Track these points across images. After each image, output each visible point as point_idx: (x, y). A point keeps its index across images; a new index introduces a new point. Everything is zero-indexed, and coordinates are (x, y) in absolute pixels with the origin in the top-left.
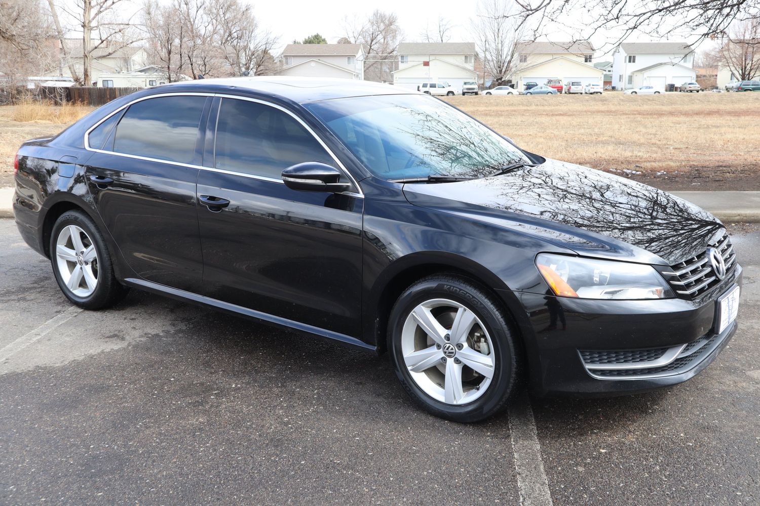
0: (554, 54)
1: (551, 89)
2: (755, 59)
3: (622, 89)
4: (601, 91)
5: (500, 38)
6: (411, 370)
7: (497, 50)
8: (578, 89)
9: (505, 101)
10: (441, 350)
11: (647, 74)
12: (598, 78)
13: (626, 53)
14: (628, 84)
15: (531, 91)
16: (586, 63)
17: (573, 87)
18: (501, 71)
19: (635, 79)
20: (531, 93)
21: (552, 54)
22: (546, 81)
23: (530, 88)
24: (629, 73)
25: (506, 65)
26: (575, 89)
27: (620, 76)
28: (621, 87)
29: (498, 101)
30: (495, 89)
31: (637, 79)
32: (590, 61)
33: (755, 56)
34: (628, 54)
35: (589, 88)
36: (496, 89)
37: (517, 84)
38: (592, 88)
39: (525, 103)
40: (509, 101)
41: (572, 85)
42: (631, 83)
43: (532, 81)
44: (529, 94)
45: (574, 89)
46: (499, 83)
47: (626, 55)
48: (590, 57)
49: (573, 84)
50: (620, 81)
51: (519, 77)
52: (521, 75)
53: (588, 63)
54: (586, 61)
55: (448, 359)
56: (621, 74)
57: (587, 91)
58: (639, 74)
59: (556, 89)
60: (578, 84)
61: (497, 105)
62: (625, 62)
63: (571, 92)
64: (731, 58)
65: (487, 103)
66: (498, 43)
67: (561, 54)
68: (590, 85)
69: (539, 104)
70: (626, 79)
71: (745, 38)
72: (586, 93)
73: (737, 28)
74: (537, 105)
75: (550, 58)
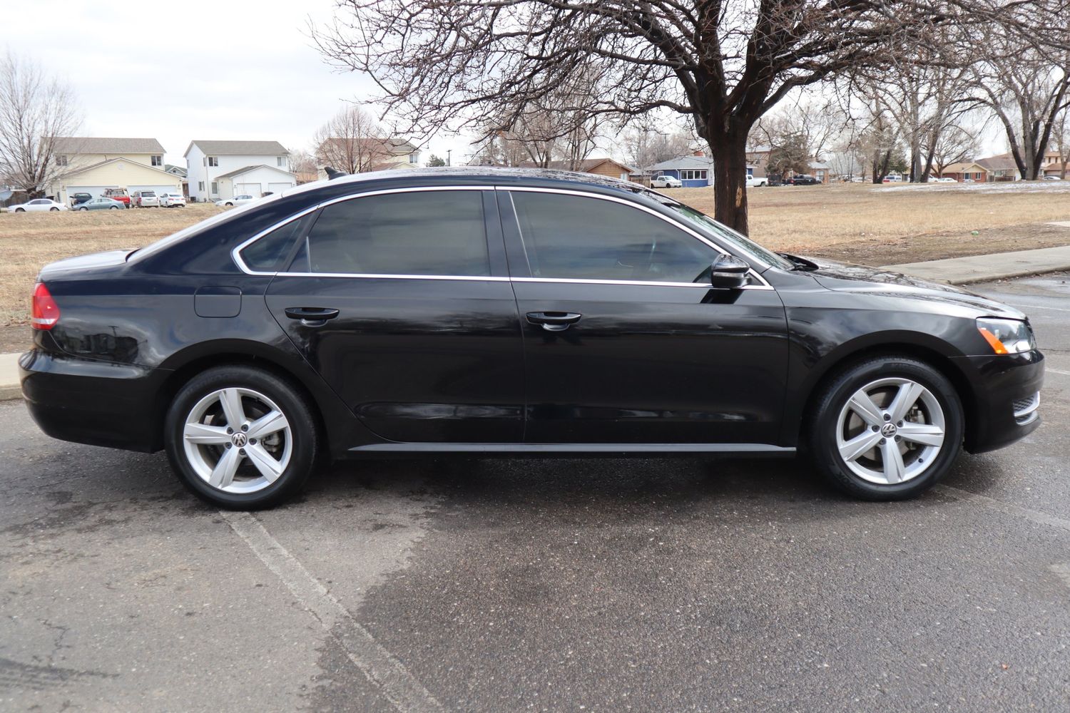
0: (107, 154)
1: (114, 202)
2: (363, 163)
3: (205, 201)
4: (183, 202)
5: (25, 130)
6: (848, 461)
7: (23, 148)
8: (152, 201)
9: (59, 219)
10: (880, 431)
11: (237, 180)
12: (175, 186)
13: (204, 153)
14: (213, 193)
15: (86, 204)
16: (154, 167)
17: (143, 199)
18: (33, 178)
19: (220, 186)
20: (87, 209)
21: (105, 155)
22: (103, 192)
23: (83, 202)
24: (211, 179)
25: (39, 169)
26: (147, 201)
27: (200, 183)
28: (204, 197)
29: (47, 220)
30: (29, 203)
31: (224, 186)
32: (160, 164)
33: (363, 158)
34: (207, 155)
35: (166, 199)
36: (32, 203)
37: (59, 196)
38: (170, 199)
39: (90, 222)
40: (65, 219)
41: (143, 196)
42: (216, 193)
43: (83, 192)
44: (83, 210)
45: (145, 200)
46: (33, 194)
47: (205, 156)
48: (159, 158)
49: (144, 194)
50: (201, 189)
51: (61, 186)
52: (66, 182)
53: (157, 167)
54: (154, 164)
55: (888, 439)
56: (201, 181)
57: (164, 204)
58: (226, 181)
59: (121, 202)
60: (151, 194)
61: (48, 226)
62: (205, 165)
63: (142, 205)
64: (336, 161)
65: (30, 223)
66: (22, 138)
67: (119, 154)
68: (166, 195)
69: (111, 222)
70: (208, 186)
71: (348, 137)
72: (162, 206)
73: (338, 125)
74: (109, 224)
75: (102, 159)
